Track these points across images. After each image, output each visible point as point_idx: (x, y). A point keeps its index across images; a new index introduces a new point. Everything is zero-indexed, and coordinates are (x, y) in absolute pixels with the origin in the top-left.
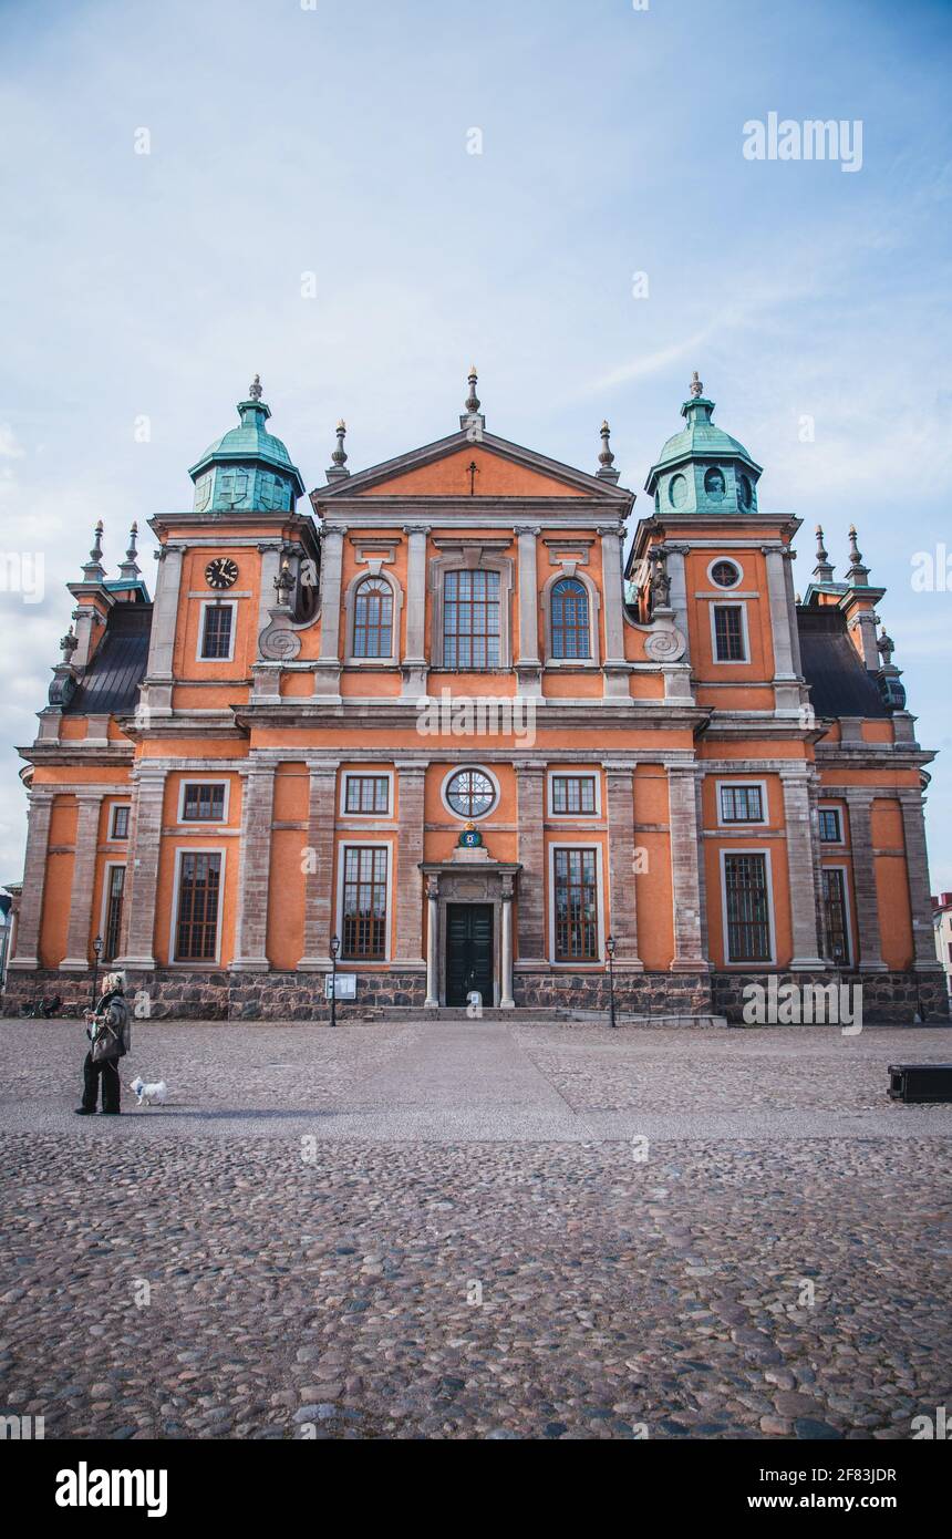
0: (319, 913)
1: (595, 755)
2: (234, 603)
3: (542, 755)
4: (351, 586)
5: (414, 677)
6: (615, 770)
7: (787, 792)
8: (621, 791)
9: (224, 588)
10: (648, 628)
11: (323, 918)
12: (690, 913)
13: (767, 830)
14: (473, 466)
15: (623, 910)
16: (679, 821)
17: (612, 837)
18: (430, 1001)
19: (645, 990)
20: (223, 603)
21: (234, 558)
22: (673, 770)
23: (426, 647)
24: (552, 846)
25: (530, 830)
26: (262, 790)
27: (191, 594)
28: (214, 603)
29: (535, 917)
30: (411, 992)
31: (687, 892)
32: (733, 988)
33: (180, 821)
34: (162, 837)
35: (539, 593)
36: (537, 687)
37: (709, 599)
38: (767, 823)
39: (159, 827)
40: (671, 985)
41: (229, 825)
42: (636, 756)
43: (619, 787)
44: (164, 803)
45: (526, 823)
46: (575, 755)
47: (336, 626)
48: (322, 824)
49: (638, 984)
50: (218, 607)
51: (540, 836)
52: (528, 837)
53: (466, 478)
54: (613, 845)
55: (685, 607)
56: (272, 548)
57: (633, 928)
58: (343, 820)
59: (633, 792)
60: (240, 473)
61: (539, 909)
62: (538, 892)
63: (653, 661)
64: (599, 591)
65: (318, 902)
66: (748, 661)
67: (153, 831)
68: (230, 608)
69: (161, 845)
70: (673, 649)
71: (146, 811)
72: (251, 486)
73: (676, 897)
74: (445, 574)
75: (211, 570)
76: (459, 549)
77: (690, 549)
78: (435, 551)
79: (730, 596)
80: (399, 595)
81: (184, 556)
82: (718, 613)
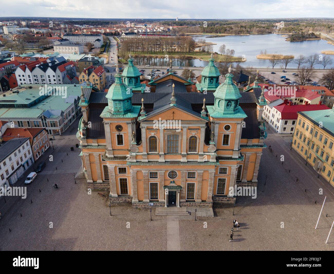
0: (146, 193)
1: (196, 170)
4: (148, 138)
5: (162, 156)
6: (200, 172)
7: (232, 170)
8: (200, 175)
9: (120, 131)
10: (209, 146)
11: (147, 194)
12: (211, 193)
13: (227, 175)
14: (174, 113)
15: (199, 193)
16: (210, 180)
17: (198, 182)
18: (166, 206)
19: (202, 204)
21: (121, 125)
22: (210, 172)
23: (164, 150)
24: (187, 183)
25: (183, 181)
27: (113, 132)
29: (183, 194)
30: (163, 205)
31: (210, 190)
32: (217, 199)
33: (118, 174)
34: (115, 177)
35: (187, 139)
36: (186, 158)
37: (223, 133)
38: (227, 174)
39: (114, 175)
40: (206, 204)
41: (128, 174)
42: (204, 170)
44: (115, 171)
45: (183, 180)
46: (192, 170)
47: (146, 147)
48: (146, 181)
49: (200, 204)
50: (119, 135)
51: (185, 182)
52: (183, 182)
53: (172, 115)
54: (198, 183)
55: (217, 135)
56: (130, 123)
57: (200, 195)
58: (149, 179)
59: (202, 175)
60: (119, 102)
61: (184, 193)
62: (184, 190)
63: (209, 152)
64: (199, 139)
65: (146, 192)
66: (229, 145)
67: (114, 176)
68: (122, 135)
69: (115, 178)
70: (213, 150)
71: (112, 173)
72: (122, 105)
73: (208, 191)
74: (168, 135)
75: (117, 127)
76: (170, 131)
77: (220, 123)
78: (166, 131)
79: (227, 132)
80: (158, 140)
81: (110, 125)
82: (225, 135)
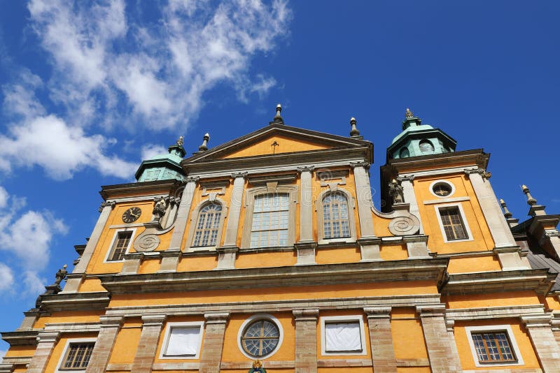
1: (357, 302)
2: (134, 230)
3: (315, 304)
4: (197, 208)
5: (227, 256)
6: (374, 313)
7: (533, 334)
8: (381, 330)
9: (132, 222)
10: (390, 216)
13: (524, 369)
14: (275, 143)
17: (378, 371)
20: (129, 230)
21: (140, 207)
22: (424, 311)
25: (306, 366)
26: (106, 339)
27: (111, 227)
28: (123, 230)
33: (56, 371)
35: (314, 201)
36: (311, 256)
37: (433, 204)
38: (521, 362)
42: (391, 301)
43: (379, 327)
44: (49, 358)
46: (341, 303)
47: (182, 230)
50: (125, 232)
51: (314, 371)
52: (304, 372)
53: (271, 148)
58: (160, 362)
59: (392, 331)
63: (395, 236)
64: (355, 198)
66: (472, 239)
68: (132, 232)
70: (410, 227)
74: (256, 197)
75: (127, 213)
76: (264, 184)
77: (416, 178)
78: (250, 185)
79: (448, 200)
80: (224, 211)
81: (113, 207)
82: (443, 212)
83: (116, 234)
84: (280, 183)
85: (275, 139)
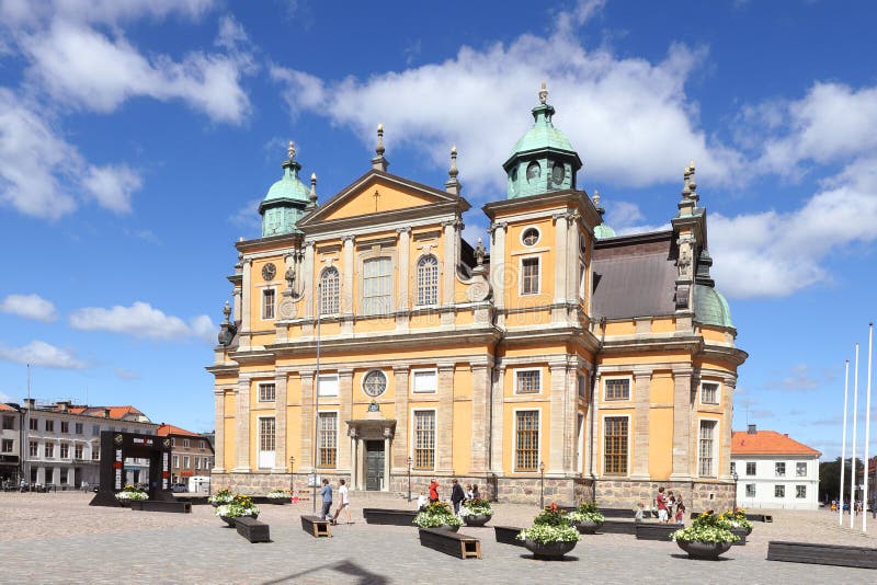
1: (434, 360)
2: (275, 288)
3: (407, 361)
5: (347, 324)
6: (445, 367)
7: (553, 374)
8: (448, 379)
9: (271, 279)
10: (468, 282)
13: (541, 396)
14: (377, 194)
15: (444, 443)
16: (477, 394)
17: (441, 404)
20: (270, 288)
21: (273, 262)
22: (475, 366)
23: (353, 306)
24: (413, 410)
25: (401, 402)
27: (256, 285)
28: (267, 288)
35: (411, 266)
36: (406, 323)
37: (519, 255)
38: (541, 392)
42: (455, 359)
43: (447, 377)
45: (399, 398)
46: (425, 360)
50: (268, 290)
51: (406, 405)
52: (399, 405)
53: (373, 201)
54: (441, 408)
56: (290, 255)
57: (450, 452)
59: (452, 379)
60: (277, 211)
61: (404, 443)
62: (404, 433)
63: (469, 302)
64: (443, 262)
66: (539, 294)
68: (274, 291)
70: (481, 293)
72: (282, 218)
74: (364, 261)
75: (264, 270)
76: (369, 248)
77: (509, 224)
78: (359, 249)
79: (531, 251)
80: (340, 277)
81: (251, 264)
82: (526, 263)
83: (262, 293)
84: (383, 246)
85: (376, 187)
